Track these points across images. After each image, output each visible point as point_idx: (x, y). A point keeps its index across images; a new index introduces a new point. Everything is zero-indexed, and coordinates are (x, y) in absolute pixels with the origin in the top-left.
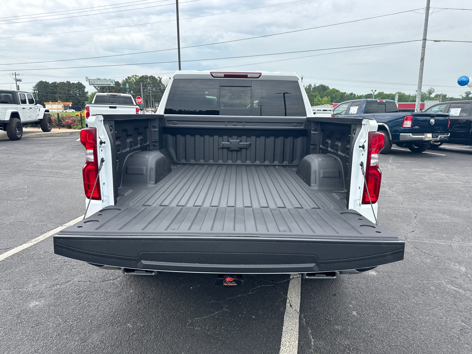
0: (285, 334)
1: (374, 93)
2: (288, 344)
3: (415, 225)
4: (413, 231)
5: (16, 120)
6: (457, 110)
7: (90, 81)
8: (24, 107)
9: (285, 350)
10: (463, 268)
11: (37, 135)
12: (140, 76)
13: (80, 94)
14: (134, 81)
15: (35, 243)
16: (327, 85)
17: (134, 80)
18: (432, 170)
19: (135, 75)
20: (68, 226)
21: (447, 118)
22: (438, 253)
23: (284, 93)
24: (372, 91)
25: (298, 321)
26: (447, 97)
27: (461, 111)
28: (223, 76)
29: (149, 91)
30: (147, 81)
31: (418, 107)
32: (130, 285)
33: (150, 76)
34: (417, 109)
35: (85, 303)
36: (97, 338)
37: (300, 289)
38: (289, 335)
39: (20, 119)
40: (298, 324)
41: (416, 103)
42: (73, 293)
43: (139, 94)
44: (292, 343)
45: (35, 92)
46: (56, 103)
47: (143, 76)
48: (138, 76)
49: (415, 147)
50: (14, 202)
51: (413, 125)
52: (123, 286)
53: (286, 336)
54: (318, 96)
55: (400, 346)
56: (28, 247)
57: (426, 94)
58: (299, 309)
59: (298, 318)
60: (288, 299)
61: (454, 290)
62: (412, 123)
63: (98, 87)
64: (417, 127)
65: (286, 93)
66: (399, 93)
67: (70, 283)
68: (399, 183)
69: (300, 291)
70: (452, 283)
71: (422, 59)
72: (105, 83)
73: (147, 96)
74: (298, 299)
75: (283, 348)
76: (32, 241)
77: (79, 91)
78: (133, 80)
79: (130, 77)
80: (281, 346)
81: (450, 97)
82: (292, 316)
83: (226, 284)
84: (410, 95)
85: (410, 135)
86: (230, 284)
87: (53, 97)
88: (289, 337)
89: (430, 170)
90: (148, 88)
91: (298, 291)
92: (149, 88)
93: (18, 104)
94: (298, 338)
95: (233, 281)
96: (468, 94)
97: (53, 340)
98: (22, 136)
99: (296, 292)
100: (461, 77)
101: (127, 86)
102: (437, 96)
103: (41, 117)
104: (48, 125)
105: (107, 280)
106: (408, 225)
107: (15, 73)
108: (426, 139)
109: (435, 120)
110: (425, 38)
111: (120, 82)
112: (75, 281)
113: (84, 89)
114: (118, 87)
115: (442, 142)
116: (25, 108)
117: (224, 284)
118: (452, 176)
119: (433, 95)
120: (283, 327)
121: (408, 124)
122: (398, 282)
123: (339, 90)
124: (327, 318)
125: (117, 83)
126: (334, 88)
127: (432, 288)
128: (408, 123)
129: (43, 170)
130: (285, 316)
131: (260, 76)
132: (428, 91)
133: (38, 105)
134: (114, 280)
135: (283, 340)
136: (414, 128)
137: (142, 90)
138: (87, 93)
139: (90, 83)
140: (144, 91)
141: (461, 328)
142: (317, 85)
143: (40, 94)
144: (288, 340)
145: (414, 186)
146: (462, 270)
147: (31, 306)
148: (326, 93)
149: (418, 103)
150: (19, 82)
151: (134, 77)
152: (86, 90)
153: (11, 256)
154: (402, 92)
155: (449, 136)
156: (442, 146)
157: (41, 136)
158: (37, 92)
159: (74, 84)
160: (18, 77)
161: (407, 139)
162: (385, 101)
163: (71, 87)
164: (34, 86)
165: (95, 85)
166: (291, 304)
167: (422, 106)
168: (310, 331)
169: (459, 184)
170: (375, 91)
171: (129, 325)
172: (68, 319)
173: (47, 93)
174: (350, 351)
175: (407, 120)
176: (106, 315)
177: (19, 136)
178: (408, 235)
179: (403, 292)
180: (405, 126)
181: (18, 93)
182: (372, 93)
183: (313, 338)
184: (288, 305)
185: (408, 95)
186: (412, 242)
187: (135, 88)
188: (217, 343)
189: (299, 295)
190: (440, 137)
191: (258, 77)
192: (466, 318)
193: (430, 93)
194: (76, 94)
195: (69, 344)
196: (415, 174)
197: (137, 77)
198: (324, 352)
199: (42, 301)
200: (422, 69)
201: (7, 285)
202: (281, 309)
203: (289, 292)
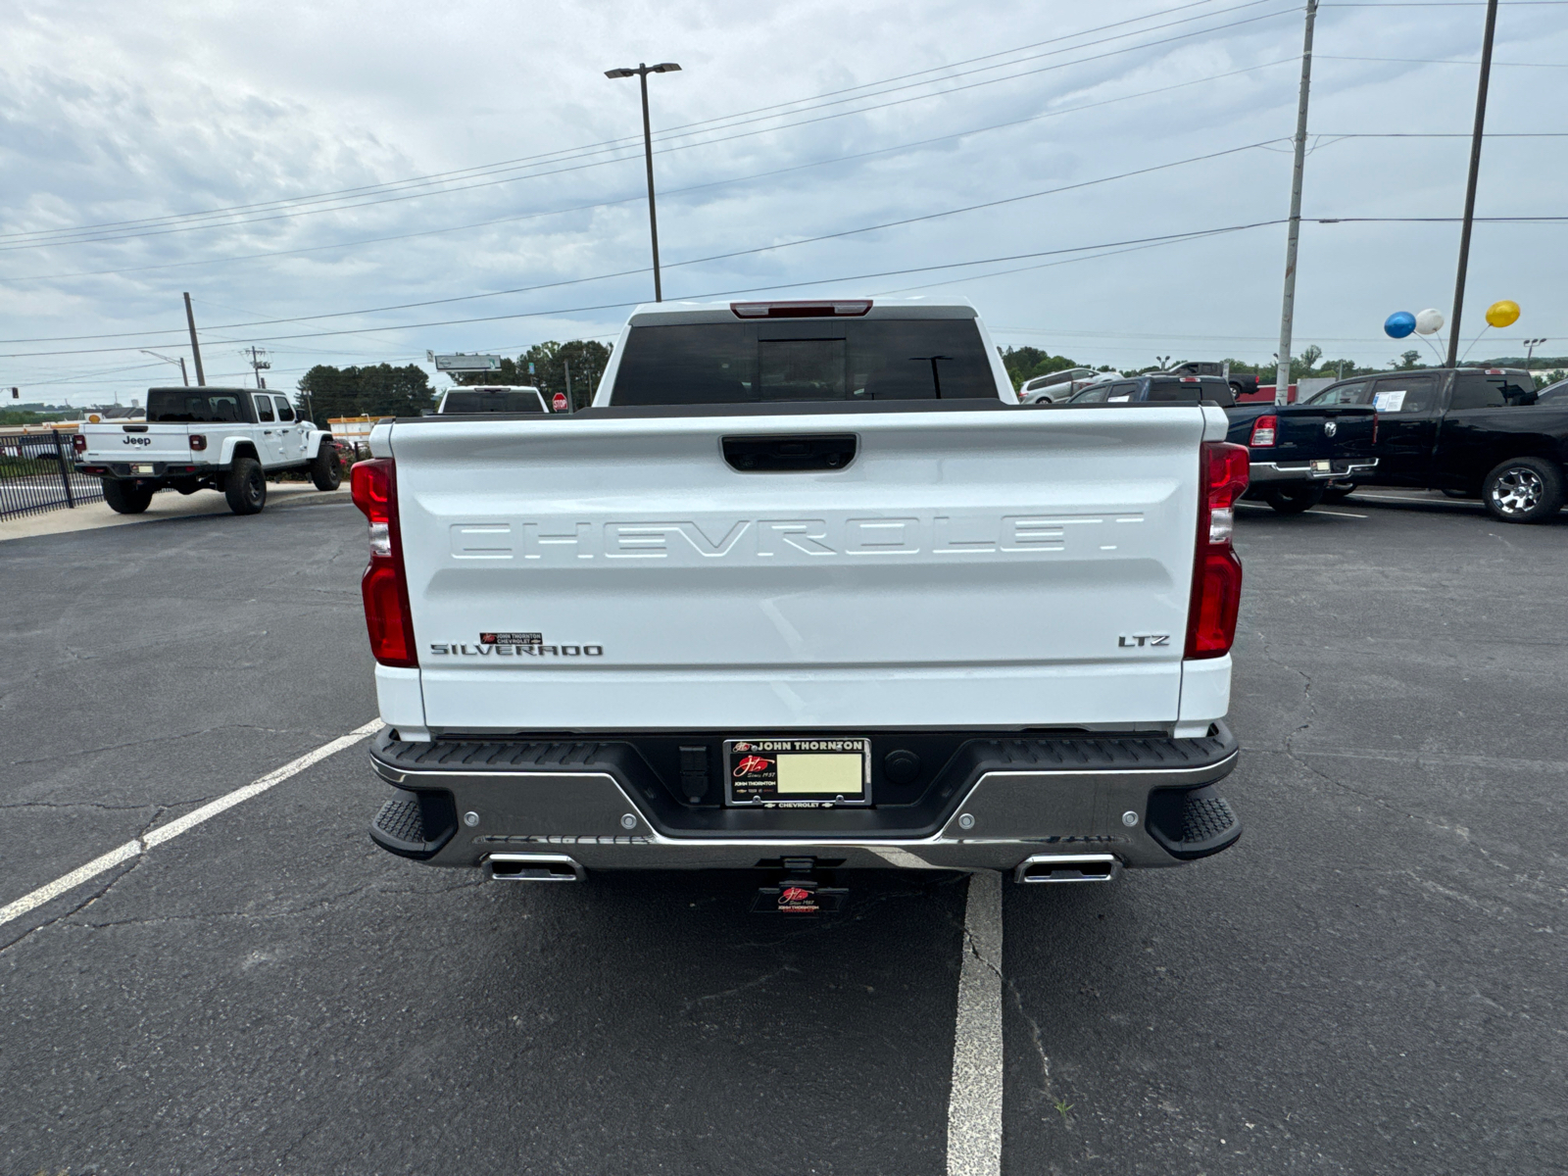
0: (962, 1043)
1: (1163, 364)
2: (972, 1071)
3: (1308, 707)
4: (1306, 727)
5: (249, 462)
6: (1396, 397)
7: (440, 360)
8: (269, 428)
9: (967, 1091)
10: (1464, 831)
11: (304, 499)
12: (562, 344)
13: (414, 395)
14: (548, 356)
15: (274, 782)
16: (1040, 349)
17: (549, 353)
18: (1336, 556)
19: (551, 342)
20: (364, 736)
21: (1369, 418)
22: (1386, 788)
23: (933, 356)
24: (1159, 358)
25: (998, 999)
26: (1356, 367)
27: (1407, 400)
28: (767, 312)
29: (587, 379)
30: (580, 356)
31: (1283, 396)
32: (524, 899)
33: (589, 343)
34: (1281, 399)
35: (396, 953)
36: (423, 1061)
37: (1000, 901)
38: (976, 1043)
39: (258, 460)
40: (999, 1010)
41: (1278, 386)
42: (365, 925)
43: (562, 388)
44: (987, 1070)
45: (305, 393)
46: (357, 419)
47: (570, 344)
48: (559, 345)
49: (1285, 497)
50: (229, 674)
51: (1277, 440)
52: (502, 903)
53: (967, 1047)
54: (1018, 376)
55: (1307, 1075)
56: (253, 794)
57: (1298, 362)
58: (1000, 964)
59: (999, 991)
60: (967, 931)
61: (1448, 898)
62: (1275, 436)
63: (460, 376)
64: (1289, 444)
65: (939, 358)
66: (1232, 363)
67: (359, 895)
68: (1252, 595)
69: (1000, 908)
70: (1437, 875)
71: (1291, 270)
72: (476, 366)
73: (580, 392)
74: (995, 932)
75: (959, 1087)
76: (267, 777)
77: (413, 387)
78: (546, 353)
79: (539, 348)
80: (954, 1078)
81: (1364, 367)
82: (982, 985)
83: (787, 907)
84: (1257, 366)
85: (1270, 466)
86: (797, 907)
87: (350, 406)
88: (975, 1051)
89: (1331, 556)
90: (583, 373)
91: (996, 908)
92: (585, 372)
93: (252, 420)
94: (1001, 1053)
95: (806, 899)
96: (1411, 357)
97: (299, 1071)
98: (264, 502)
99: (988, 912)
100: (1393, 316)
101: (532, 370)
102: (1328, 366)
103: (312, 453)
104: (332, 473)
105: (460, 886)
106: (1290, 710)
107: (253, 348)
108: (1315, 476)
109: (1339, 426)
110: (1296, 215)
111: (515, 359)
112: (372, 889)
113: (424, 382)
114: (508, 372)
115: (1358, 480)
116: (270, 433)
117: (780, 908)
118: (1394, 571)
119: (1317, 365)
120: (958, 1019)
121: (1265, 437)
122: (1278, 875)
123: (1074, 360)
124: (1083, 990)
125: (506, 364)
126: (1060, 355)
127: (1381, 891)
128: (1266, 434)
129: (312, 587)
130: (960, 985)
131: (868, 308)
132: (1305, 354)
133: (304, 423)
134: (480, 884)
135: (958, 1060)
136: (1281, 446)
137: (568, 379)
138: (433, 390)
139: (440, 366)
140: (573, 382)
141: (1485, 1016)
142: (1016, 349)
143: (317, 398)
144: (973, 1060)
145: (1292, 601)
146: (1461, 835)
147: (246, 965)
148: (1039, 367)
149: (1281, 385)
150: (264, 370)
151: (547, 348)
152: (430, 385)
153: (206, 821)
154: (1236, 360)
155: (1376, 464)
156: (1355, 495)
157: (312, 502)
158: (310, 393)
159: (398, 370)
160: (260, 359)
161: (1264, 478)
162: (1199, 380)
163: (393, 378)
164: (301, 378)
165: (453, 372)
166: (976, 948)
167: (1293, 393)
168: (1037, 1031)
169: (1416, 592)
170: (1168, 358)
171: (515, 1018)
172: (346, 1003)
173: (334, 396)
174: (1159, 1094)
175: (1262, 427)
176: (451, 990)
177: (257, 503)
178: (1294, 739)
179: (1299, 907)
180: (1256, 443)
181: (253, 395)
182: (1160, 366)
183: (1047, 1053)
184: (968, 950)
185: (1253, 365)
186: (1307, 757)
187: (551, 375)
188: (767, 1072)
189: (997, 920)
190: (1353, 469)
191: (862, 311)
192: (1495, 984)
193: (1311, 358)
194: (405, 396)
195: (341, 1083)
196: (1292, 568)
197: (556, 347)
198: (1083, 1097)
199: (277, 951)
200: (1290, 296)
201: (188, 906)
202: (950, 964)
203: (969, 910)
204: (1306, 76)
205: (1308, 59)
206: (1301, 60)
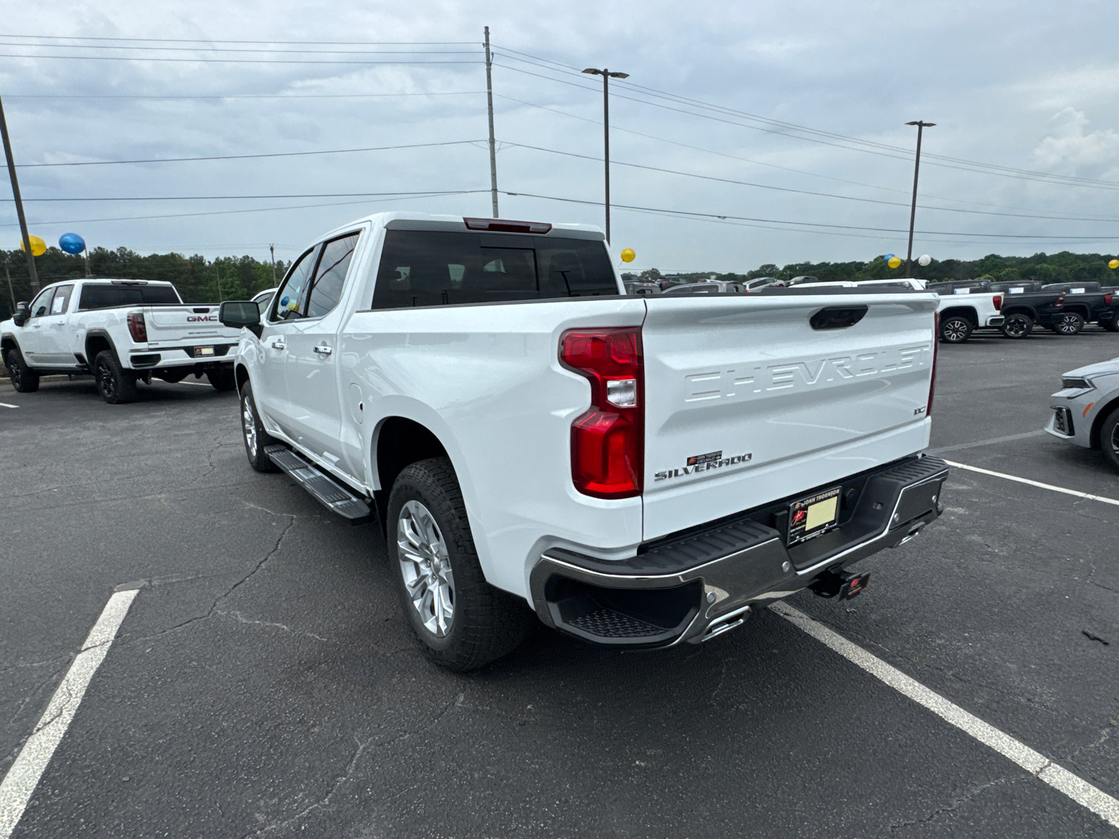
0: (846, 655)
28: (487, 227)
80: (867, 670)
94: (865, 651)
110: (495, 188)
131: (549, 229)
135: (856, 662)
168: (859, 636)
183: (877, 643)
191: (546, 231)
198: (914, 652)
204: (490, 104)
205: (490, 94)
206: (487, 94)
